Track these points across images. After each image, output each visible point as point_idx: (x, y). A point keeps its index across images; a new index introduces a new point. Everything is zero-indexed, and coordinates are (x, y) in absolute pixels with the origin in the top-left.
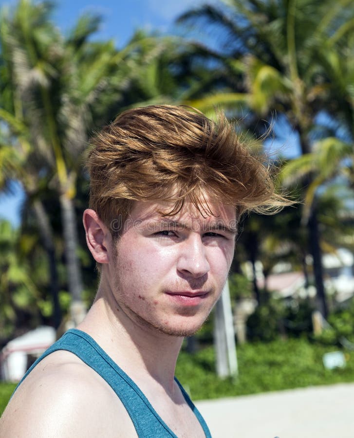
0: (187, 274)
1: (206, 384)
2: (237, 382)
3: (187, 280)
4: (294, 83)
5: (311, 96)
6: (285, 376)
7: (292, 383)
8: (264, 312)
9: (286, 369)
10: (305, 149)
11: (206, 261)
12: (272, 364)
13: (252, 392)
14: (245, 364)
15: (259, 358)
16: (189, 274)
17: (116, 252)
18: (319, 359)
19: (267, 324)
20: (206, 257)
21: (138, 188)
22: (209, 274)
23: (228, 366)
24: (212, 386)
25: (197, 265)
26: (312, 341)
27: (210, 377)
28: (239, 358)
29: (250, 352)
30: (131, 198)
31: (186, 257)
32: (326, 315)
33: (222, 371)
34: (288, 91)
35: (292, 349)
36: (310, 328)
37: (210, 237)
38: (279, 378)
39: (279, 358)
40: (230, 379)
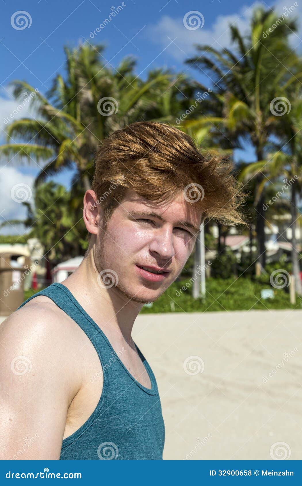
0: (156, 254)
1: (185, 302)
2: (204, 302)
3: (155, 258)
4: (257, 114)
5: (268, 123)
6: (235, 301)
7: (239, 306)
8: (224, 259)
9: (236, 297)
10: (260, 157)
11: (173, 247)
12: (227, 293)
13: (215, 310)
14: (210, 291)
15: (220, 289)
16: (158, 255)
17: (106, 226)
18: (258, 292)
19: (225, 267)
20: (173, 245)
21: (132, 179)
22: (173, 258)
23: (200, 292)
24: (189, 303)
25: (165, 250)
26: (253, 280)
27: (189, 297)
28: (207, 287)
29: (214, 284)
30: (125, 185)
31: (158, 242)
32: (264, 265)
33: (196, 294)
34: (252, 119)
35: (241, 284)
36: (254, 272)
37: (179, 230)
38: (231, 302)
39: (233, 290)
40: (200, 300)
